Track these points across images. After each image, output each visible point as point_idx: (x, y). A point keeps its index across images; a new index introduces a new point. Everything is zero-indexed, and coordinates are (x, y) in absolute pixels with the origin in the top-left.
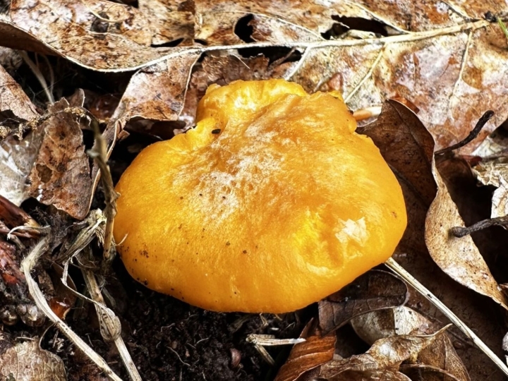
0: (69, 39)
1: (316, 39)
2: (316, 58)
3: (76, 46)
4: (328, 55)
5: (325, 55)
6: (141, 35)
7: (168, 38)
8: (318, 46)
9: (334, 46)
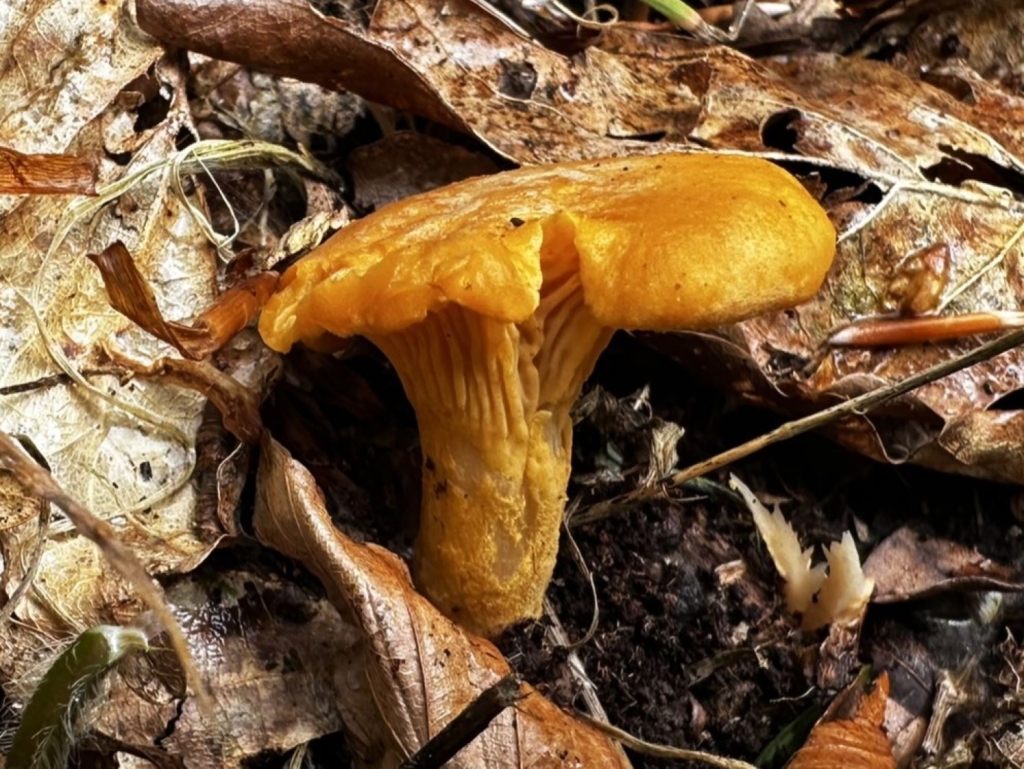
0: (463, 100)
1: (910, 174)
2: (905, 210)
3: (476, 114)
4: (928, 209)
5: (923, 208)
6: (589, 114)
7: (636, 128)
8: (912, 187)
9: (940, 195)
